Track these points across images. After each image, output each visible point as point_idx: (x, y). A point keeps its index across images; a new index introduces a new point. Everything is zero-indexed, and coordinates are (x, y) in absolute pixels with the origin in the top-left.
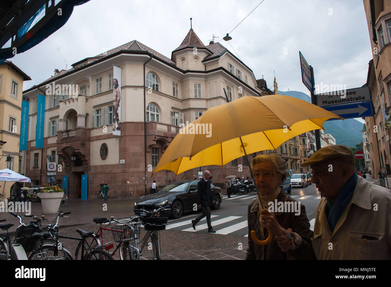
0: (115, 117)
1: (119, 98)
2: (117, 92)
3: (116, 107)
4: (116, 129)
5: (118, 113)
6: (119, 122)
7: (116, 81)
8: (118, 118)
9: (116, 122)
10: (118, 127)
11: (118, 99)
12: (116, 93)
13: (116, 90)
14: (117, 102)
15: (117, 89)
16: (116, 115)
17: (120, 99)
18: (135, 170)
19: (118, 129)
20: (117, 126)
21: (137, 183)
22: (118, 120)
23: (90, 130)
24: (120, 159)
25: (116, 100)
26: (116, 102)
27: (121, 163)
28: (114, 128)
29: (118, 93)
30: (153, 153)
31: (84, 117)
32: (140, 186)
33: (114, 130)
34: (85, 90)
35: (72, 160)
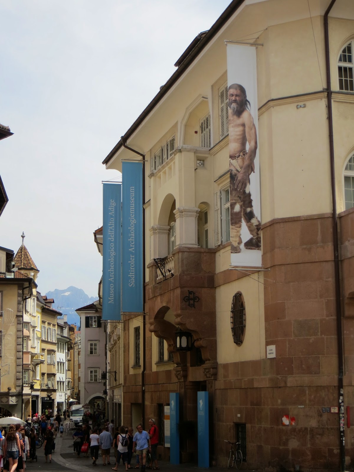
0: (237, 208)
1: (253, 143)
2: (243, 125)
3: (240, 177)
4: (242, 246)
5: (249, 195)
6: (254, 221)
7: (238, 92)
8: (249, 210)
9: (244, 224)
10: (251, 239)
11: (248, 147)
12: (241, 128)
13: (240, 121)
14: (247, 157)
15: (245, 115)
16: (244, 201)
17: (256, 148)
18: (306, 379)
19: (252, 244)
20: (246, 235)
21: (313, 423)
22: (250, 216)
23: (213, 252)
24: (268, 344)
25: (241, 151)
26: (240, 160)
27: (269, 356)
28: (235, 244)
29: (247, 130)
31: (191, 216)
32: (322, 435)
33: (236, 250)
35: (178, 346)
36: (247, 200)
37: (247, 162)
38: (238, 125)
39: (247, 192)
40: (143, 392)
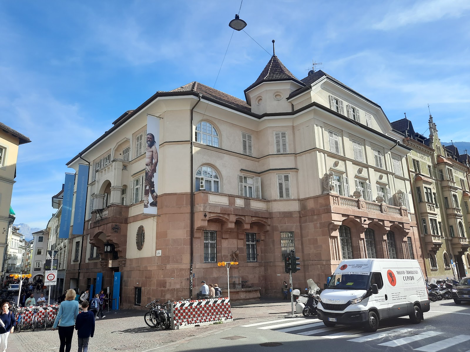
0: (148, 188)
1: (156, 160)
2: (152, 152)
3: (149, 174)
4: (149, 205)
5: (153, 182)
6: (155, 194)
7: (151, 137)
8: (153, 189)
9: (150, 195)
10: (153, 202)
11: (154, 161)
12: (151, 153)
13: (151, 150)
14: (153, 166)
15: (153, 147)
16: (151, 185)
17: (157, 162)
18: (176, 266)
19: (153, 204)
20: (151, 200)
21: (178, 286)
22: (153, 192)
23: (128, 207)
24: (157, 249)
25: (150, 163)
26: (150, 167)
27: (157, 255)
28: (146, 204)
29: (154, 154)
30: (207, 239)
31: (119, 190)
32: (182, 292)
33: (146, 206)
34: (127, 154)
35: (105, 250)
36: (152, 185)
37: (153, 168)
38: (150, 151)
39: (152, 181)
40: (79, 273)
